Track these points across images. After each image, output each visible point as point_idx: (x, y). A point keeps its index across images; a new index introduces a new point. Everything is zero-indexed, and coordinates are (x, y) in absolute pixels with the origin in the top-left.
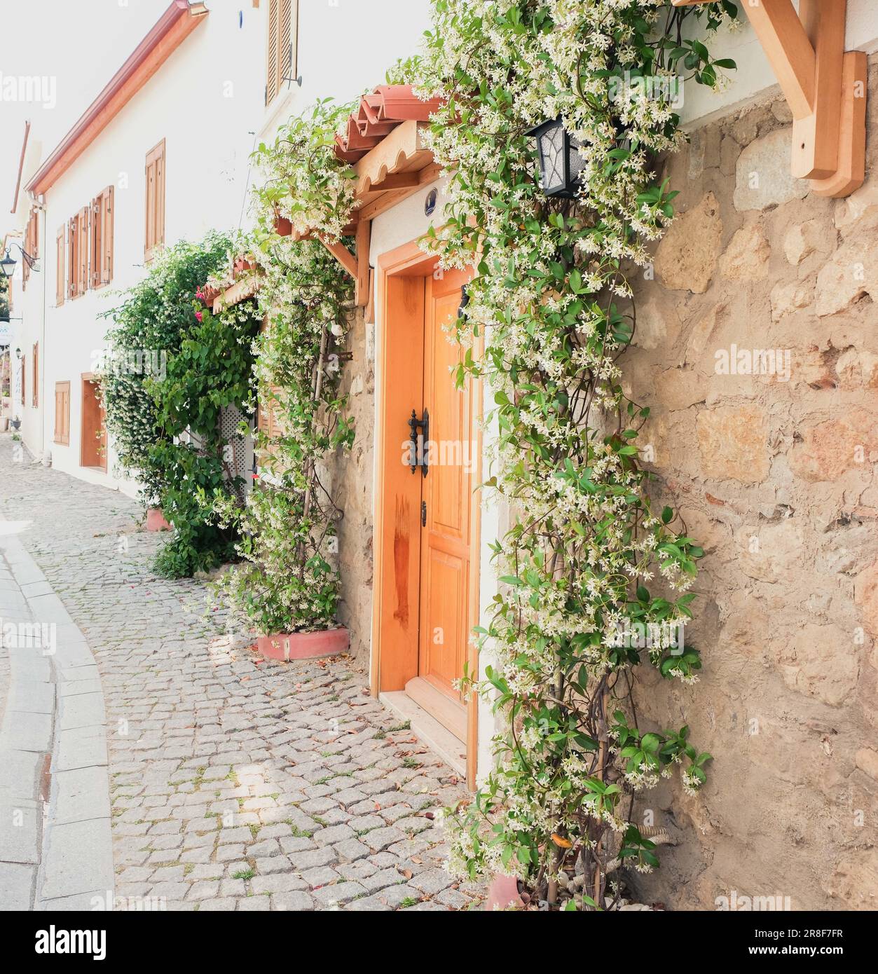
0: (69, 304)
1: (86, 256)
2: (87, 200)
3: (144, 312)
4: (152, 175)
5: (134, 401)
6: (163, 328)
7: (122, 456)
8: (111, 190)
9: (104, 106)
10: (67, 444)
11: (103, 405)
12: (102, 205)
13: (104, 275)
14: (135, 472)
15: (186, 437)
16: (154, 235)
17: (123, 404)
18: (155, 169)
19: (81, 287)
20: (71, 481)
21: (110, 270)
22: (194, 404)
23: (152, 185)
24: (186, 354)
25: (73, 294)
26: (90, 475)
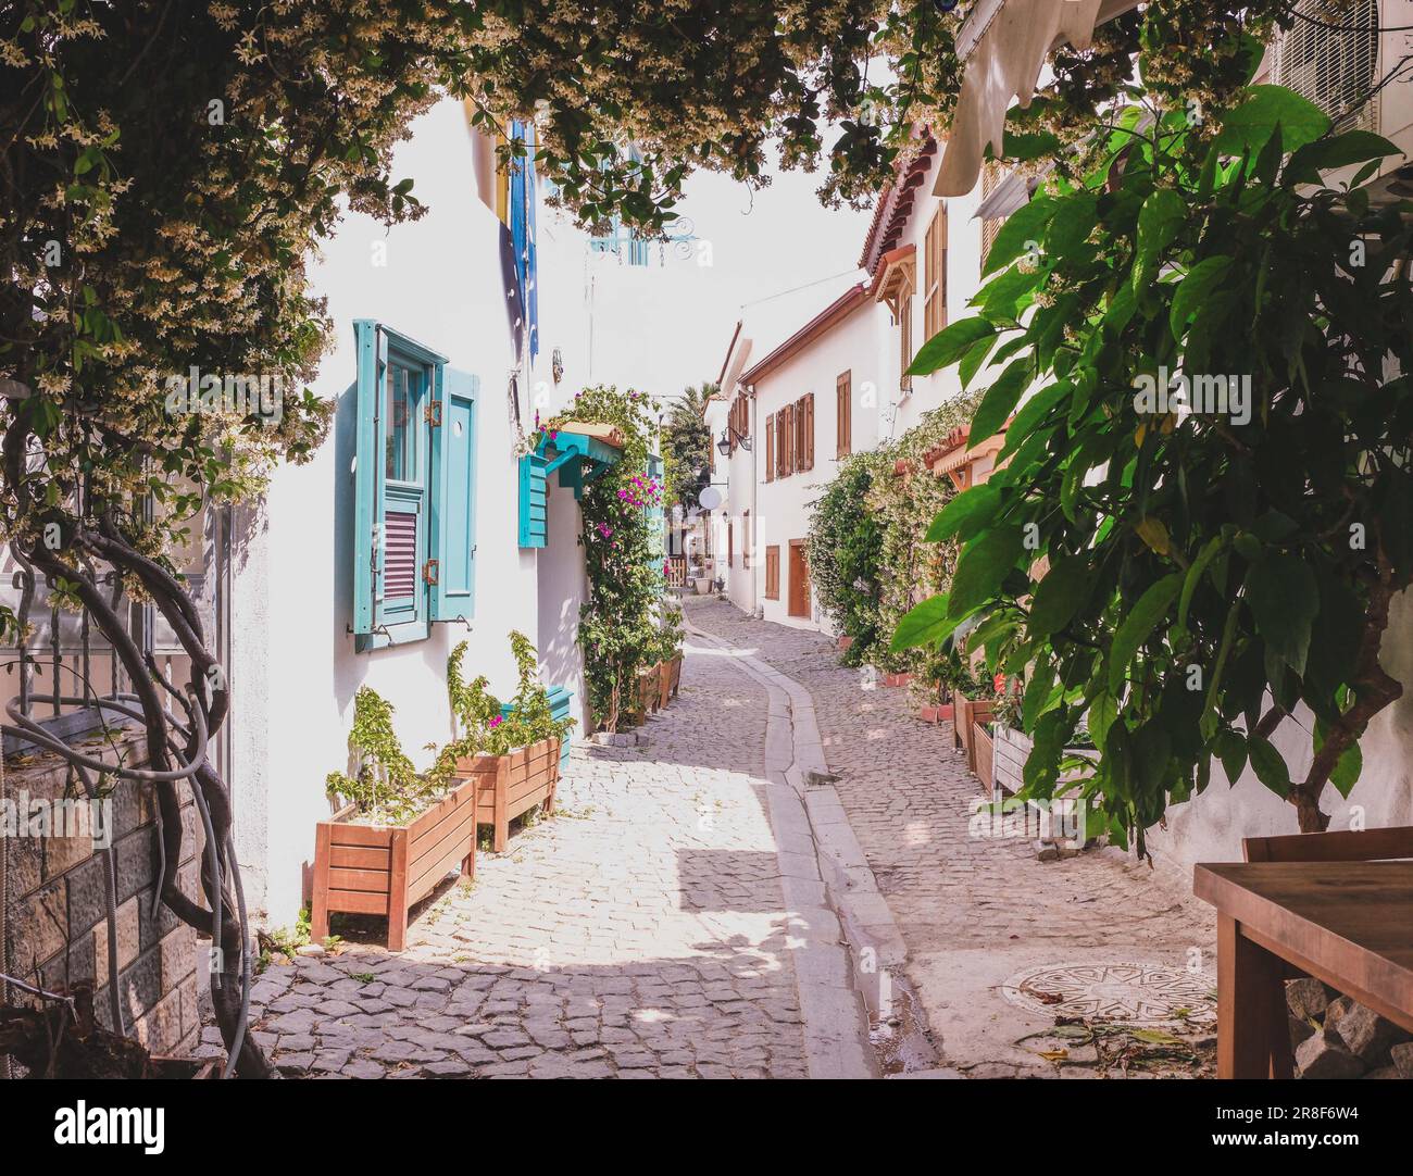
0: (778, 483)
1: (792, 445)
2: (793, 399)
3: (835, 504)
4: (842, 394)
5: (829, 563)
6: (846, 516)
7: (821, 600)
8: (812, 396)
9: (805, 336)
10: (777, 599)
11: (808, 566)
12: (804, 407)
13: (807, 463)
14: (831, 612)
15: (857, 584)
16: (844, 441)
17: (821, 565)
18: (844, 389)
19: (788, 469)
20: (782, 629)
21: (812, 460)
22: (862, 565)
23: (842, 401)
24: (857, 535)
25: (782, 474)
26: (797, 623)
